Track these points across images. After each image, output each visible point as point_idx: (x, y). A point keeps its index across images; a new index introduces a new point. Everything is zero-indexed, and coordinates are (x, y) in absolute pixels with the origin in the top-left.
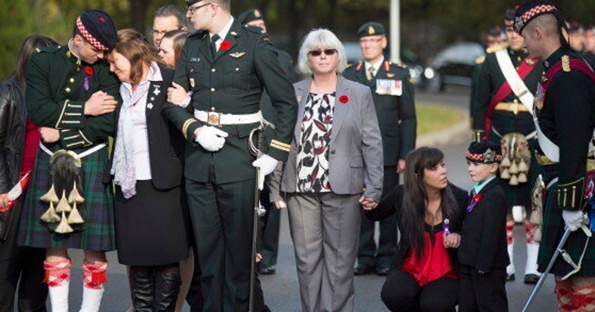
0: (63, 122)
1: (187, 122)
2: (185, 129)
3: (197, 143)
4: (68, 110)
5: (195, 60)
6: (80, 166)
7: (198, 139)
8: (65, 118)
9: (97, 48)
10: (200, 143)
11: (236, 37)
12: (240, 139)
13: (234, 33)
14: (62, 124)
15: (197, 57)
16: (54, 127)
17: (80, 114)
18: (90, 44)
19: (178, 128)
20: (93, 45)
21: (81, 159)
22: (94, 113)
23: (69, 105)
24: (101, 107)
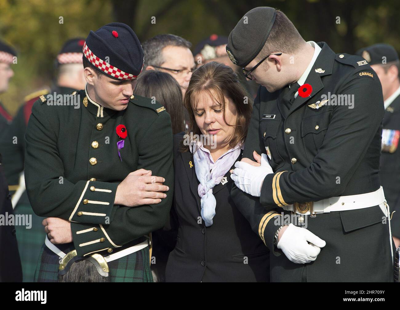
0: (80, 213)
1: (264, 219)
2: (261, 230)
3: (280, 250)
4: (90, 195)
5: (268, 117)
6: (107, 275)
7: (281, 244)
8: (84, 207)
9: (116, 78)
10: (284, 251)
11: (322, 77)
12: (345, 233)
13: (320, 71)
14: (78, 216)
15: (272, 113)
16: (67, 219)
17: (108, 204)
18: (105, 74)
19: (253, 227)
20: (109, 75)
21: (108, 263)
22: (129, 202)
23: (92, 188)
24: (140, 193)
